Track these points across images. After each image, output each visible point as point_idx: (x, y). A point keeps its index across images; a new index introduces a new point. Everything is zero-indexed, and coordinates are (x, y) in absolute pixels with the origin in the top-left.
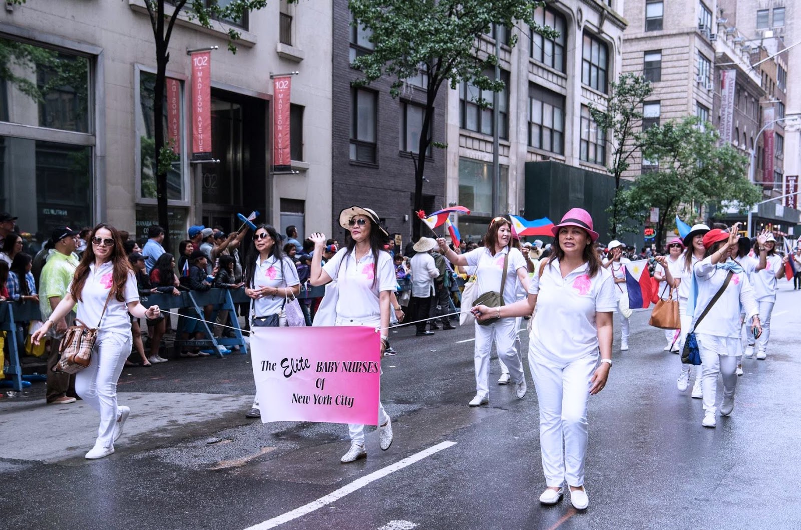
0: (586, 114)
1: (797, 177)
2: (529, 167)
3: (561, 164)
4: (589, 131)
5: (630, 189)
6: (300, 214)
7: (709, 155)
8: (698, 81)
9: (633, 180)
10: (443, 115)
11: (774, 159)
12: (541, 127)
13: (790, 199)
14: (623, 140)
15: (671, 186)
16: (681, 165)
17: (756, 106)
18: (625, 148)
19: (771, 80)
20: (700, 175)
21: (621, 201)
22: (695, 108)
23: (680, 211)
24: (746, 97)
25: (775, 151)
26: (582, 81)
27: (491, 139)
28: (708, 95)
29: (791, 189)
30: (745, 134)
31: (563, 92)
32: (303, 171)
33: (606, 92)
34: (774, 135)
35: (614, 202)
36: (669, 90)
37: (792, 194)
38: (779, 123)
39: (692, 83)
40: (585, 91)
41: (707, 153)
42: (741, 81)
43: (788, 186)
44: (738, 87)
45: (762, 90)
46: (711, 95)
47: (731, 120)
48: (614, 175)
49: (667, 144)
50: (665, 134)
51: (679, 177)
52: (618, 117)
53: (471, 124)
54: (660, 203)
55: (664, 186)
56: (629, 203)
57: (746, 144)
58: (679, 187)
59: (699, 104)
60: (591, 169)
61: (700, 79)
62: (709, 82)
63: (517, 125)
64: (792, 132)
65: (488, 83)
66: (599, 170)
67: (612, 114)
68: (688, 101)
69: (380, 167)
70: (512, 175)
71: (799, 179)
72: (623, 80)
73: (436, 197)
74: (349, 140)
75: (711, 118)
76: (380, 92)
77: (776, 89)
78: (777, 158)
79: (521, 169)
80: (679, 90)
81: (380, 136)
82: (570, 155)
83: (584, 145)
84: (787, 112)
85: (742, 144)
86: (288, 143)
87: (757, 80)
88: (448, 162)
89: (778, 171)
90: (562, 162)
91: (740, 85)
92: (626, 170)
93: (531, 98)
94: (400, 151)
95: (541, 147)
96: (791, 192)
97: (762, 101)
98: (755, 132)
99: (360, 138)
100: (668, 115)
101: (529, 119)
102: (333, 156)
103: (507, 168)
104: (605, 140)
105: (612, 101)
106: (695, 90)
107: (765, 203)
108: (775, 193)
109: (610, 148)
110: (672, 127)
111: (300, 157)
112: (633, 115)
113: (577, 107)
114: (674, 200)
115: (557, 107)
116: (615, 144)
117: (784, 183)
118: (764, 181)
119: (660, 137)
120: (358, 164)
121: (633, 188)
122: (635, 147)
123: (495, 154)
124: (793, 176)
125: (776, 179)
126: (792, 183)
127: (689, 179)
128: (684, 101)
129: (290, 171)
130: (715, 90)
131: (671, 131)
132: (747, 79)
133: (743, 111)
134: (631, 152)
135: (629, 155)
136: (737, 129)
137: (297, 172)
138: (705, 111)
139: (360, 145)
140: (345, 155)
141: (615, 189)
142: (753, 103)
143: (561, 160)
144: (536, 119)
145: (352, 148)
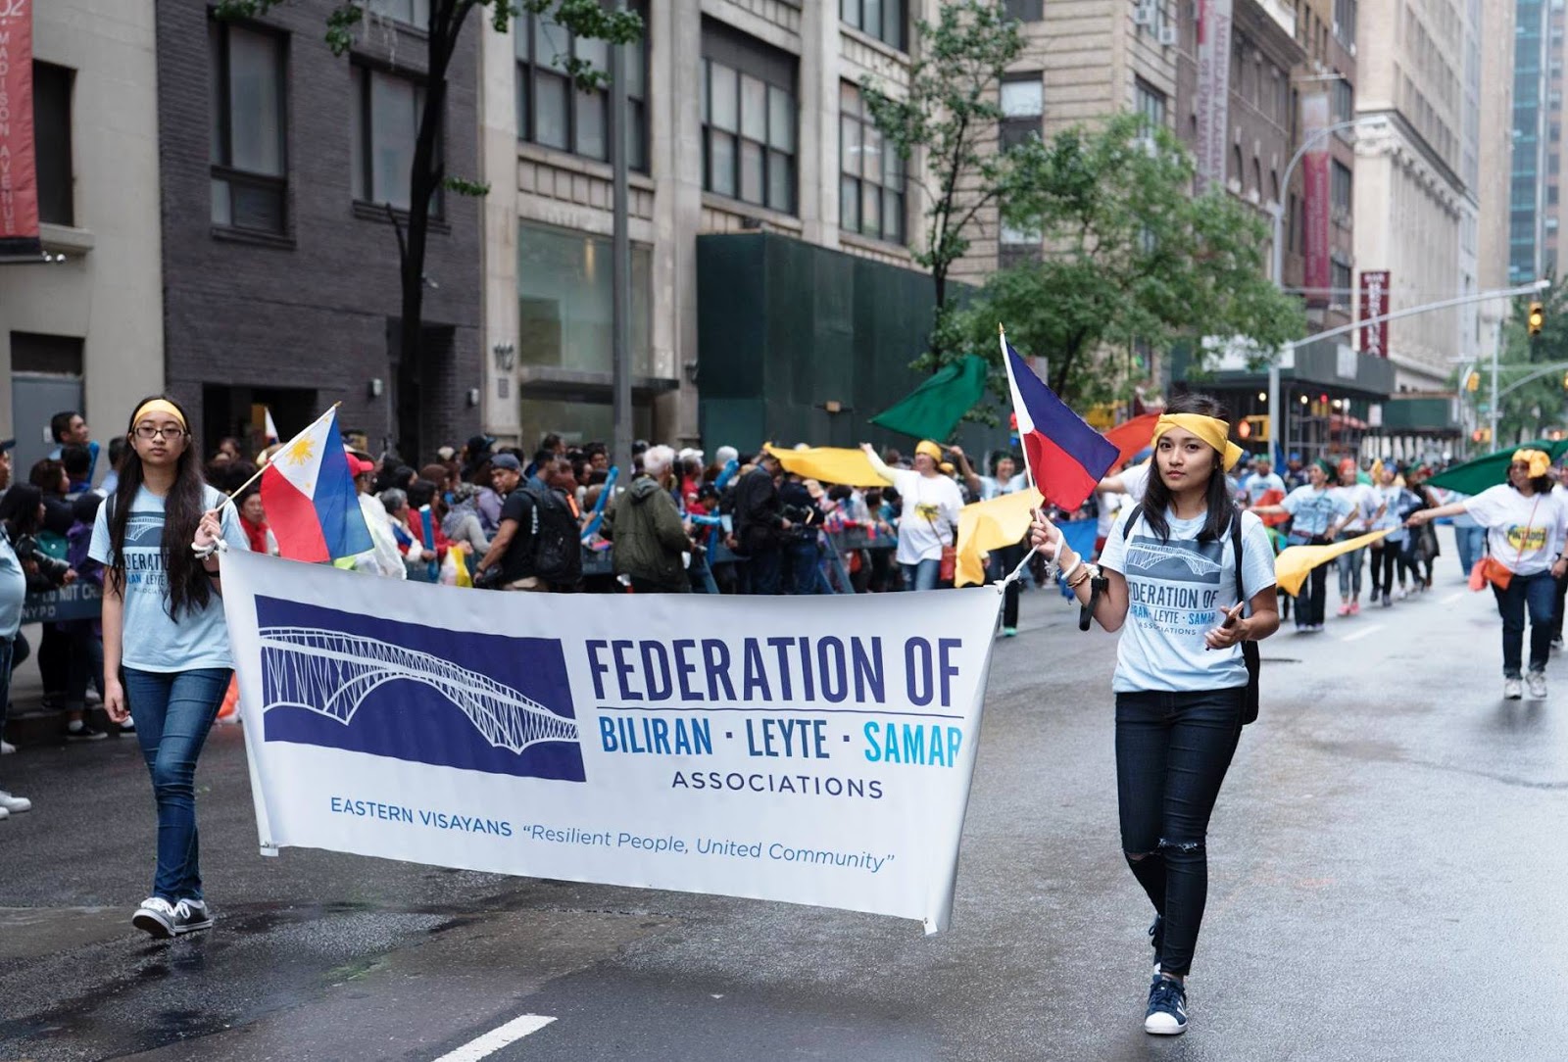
0: (851, 105)
1: (1387, 274)
2: (708, 249)
3: (793, 240)
4: (862, 154)
5: (972, 308)
6: (70, 376)
7: (1171, 217)
8: (1138, 21)
9: (978, 282)
10: (473, 103)
11: (1331, 229)
12: (736, 140)
13: (1370, 331)
14: (953, 175)
15: (1079, 300)
16: (1101, 243)
17: (1282, 86)
18: (959, 198)
19: (1318, 21)
20: (1149, 269)
21: (950, 339)
22: (1131, 92)
23: (1102, 365)
24: (1258, 65)
25: (1332, 206)
26: (841, 17)
27: (605, 172)
28: (1164, 59)
29: (1374, 305)
30: (1256, 161)
31: (791, 46)
32: (77, 255)
33: (904, 46)
34: (1329, 164)
35: (932, 342)
36: (1065, 44)
37: (1375, 320)
38: (1341, 133)
39: (1123, 28)
40: (848, 42)
41: (1165, 213)
42: (1246, 23)
43: (1365, 299)
44: (1239, 40)
45: (1298, 48)
46: (1171, 58)
47: (1223, 127)
48: (930, 270)
49: (1064, 187)
50: (1059, 163)
51: (1097, 274)
52: (938, 115)
53: (548, 128)
54: (1050, 343)
55: (1058, 298)
56: (971, 345)
57: (1259, 190)
58: (1097, 301)
59: (1142, 83)
60: (868, 255)
61: (1142, 15)
62: (1166, 24)
63: (673, 136)
64: (1371, 157)
65: (597, 19)
66: (888, 255)
67: (923, 106)
68: (1114, 74)
69: (300, 246)
70: (663, 268)
71: (1393, 280)
72: (949, 17)
73: (459, 332)
74: (207, 170)
75: (1171, 120)
76: (294, 36)
77: (1331, 45)
78: (1337, 225)
79: (687, 252)
80: (1090, 44)
81: (297, 158)
82: (814, 214)
83: (850, 189)
84: (1361, 104)
85: (1249, 187)
86: (30, 173)
87: (1286, 23)
88: (490, 233)
89: (1340, 259)
90: (794, 235)
91: (1242, 35)
92: (961, 256)
93: (708, 60)
94: (355, 203)
95: (737, 195)
96: (1374, 313)
97: (1299, 77)
98: (1282, 156)
99: (240, 163)
100: (1066, 110)
101: (703, 118)
102: (163, 215)
103: (646, 250)
104: (905, 175)
105: (923, 72)
106: (1131, 43)
107: (1312, 344)
108: (1333, 318)
109: (918, 197)
110: (1077, 142)
111: (66, 217)
112: (978, 109)
113: (831, 86)
114: (1084, 338)
115: (776, 86)
116: (930, 189)
117: (1356, 292)
118: (1307, 283)
119: (1048, 168)
120: (234, 236)
121: (981, 305)
122: (984, 194)
123: (619, 213)
124: (1377, 273)
125: (1336, 279)
126: (1374, 291)
127: (1121, 281)
128: (1102, 74)
129: (39, 252)
130: (1181, 46)
131: (1074, 155)
132: (1258, 17)
133: (1251, 101)
134: (974, 209)
135: (970, 215)
136: (1237, 148)
137: (60, 257)
138: (1156, 99)
139: (241, 183)
140: (201, 212)
141: (934, 308)
142: (1275, 80)
143: (790, 229)
144: (723, 118)
145: (219, 190)
